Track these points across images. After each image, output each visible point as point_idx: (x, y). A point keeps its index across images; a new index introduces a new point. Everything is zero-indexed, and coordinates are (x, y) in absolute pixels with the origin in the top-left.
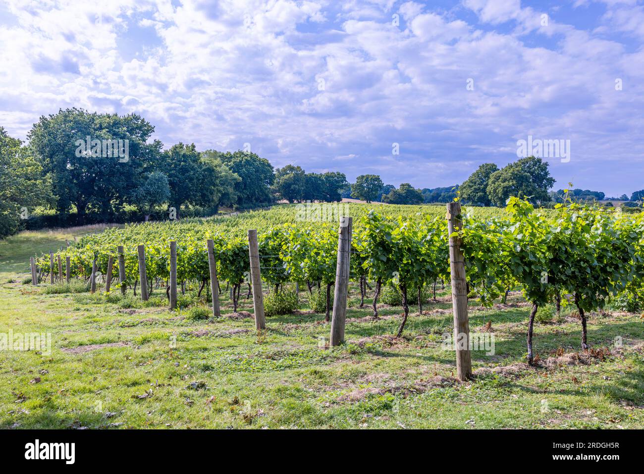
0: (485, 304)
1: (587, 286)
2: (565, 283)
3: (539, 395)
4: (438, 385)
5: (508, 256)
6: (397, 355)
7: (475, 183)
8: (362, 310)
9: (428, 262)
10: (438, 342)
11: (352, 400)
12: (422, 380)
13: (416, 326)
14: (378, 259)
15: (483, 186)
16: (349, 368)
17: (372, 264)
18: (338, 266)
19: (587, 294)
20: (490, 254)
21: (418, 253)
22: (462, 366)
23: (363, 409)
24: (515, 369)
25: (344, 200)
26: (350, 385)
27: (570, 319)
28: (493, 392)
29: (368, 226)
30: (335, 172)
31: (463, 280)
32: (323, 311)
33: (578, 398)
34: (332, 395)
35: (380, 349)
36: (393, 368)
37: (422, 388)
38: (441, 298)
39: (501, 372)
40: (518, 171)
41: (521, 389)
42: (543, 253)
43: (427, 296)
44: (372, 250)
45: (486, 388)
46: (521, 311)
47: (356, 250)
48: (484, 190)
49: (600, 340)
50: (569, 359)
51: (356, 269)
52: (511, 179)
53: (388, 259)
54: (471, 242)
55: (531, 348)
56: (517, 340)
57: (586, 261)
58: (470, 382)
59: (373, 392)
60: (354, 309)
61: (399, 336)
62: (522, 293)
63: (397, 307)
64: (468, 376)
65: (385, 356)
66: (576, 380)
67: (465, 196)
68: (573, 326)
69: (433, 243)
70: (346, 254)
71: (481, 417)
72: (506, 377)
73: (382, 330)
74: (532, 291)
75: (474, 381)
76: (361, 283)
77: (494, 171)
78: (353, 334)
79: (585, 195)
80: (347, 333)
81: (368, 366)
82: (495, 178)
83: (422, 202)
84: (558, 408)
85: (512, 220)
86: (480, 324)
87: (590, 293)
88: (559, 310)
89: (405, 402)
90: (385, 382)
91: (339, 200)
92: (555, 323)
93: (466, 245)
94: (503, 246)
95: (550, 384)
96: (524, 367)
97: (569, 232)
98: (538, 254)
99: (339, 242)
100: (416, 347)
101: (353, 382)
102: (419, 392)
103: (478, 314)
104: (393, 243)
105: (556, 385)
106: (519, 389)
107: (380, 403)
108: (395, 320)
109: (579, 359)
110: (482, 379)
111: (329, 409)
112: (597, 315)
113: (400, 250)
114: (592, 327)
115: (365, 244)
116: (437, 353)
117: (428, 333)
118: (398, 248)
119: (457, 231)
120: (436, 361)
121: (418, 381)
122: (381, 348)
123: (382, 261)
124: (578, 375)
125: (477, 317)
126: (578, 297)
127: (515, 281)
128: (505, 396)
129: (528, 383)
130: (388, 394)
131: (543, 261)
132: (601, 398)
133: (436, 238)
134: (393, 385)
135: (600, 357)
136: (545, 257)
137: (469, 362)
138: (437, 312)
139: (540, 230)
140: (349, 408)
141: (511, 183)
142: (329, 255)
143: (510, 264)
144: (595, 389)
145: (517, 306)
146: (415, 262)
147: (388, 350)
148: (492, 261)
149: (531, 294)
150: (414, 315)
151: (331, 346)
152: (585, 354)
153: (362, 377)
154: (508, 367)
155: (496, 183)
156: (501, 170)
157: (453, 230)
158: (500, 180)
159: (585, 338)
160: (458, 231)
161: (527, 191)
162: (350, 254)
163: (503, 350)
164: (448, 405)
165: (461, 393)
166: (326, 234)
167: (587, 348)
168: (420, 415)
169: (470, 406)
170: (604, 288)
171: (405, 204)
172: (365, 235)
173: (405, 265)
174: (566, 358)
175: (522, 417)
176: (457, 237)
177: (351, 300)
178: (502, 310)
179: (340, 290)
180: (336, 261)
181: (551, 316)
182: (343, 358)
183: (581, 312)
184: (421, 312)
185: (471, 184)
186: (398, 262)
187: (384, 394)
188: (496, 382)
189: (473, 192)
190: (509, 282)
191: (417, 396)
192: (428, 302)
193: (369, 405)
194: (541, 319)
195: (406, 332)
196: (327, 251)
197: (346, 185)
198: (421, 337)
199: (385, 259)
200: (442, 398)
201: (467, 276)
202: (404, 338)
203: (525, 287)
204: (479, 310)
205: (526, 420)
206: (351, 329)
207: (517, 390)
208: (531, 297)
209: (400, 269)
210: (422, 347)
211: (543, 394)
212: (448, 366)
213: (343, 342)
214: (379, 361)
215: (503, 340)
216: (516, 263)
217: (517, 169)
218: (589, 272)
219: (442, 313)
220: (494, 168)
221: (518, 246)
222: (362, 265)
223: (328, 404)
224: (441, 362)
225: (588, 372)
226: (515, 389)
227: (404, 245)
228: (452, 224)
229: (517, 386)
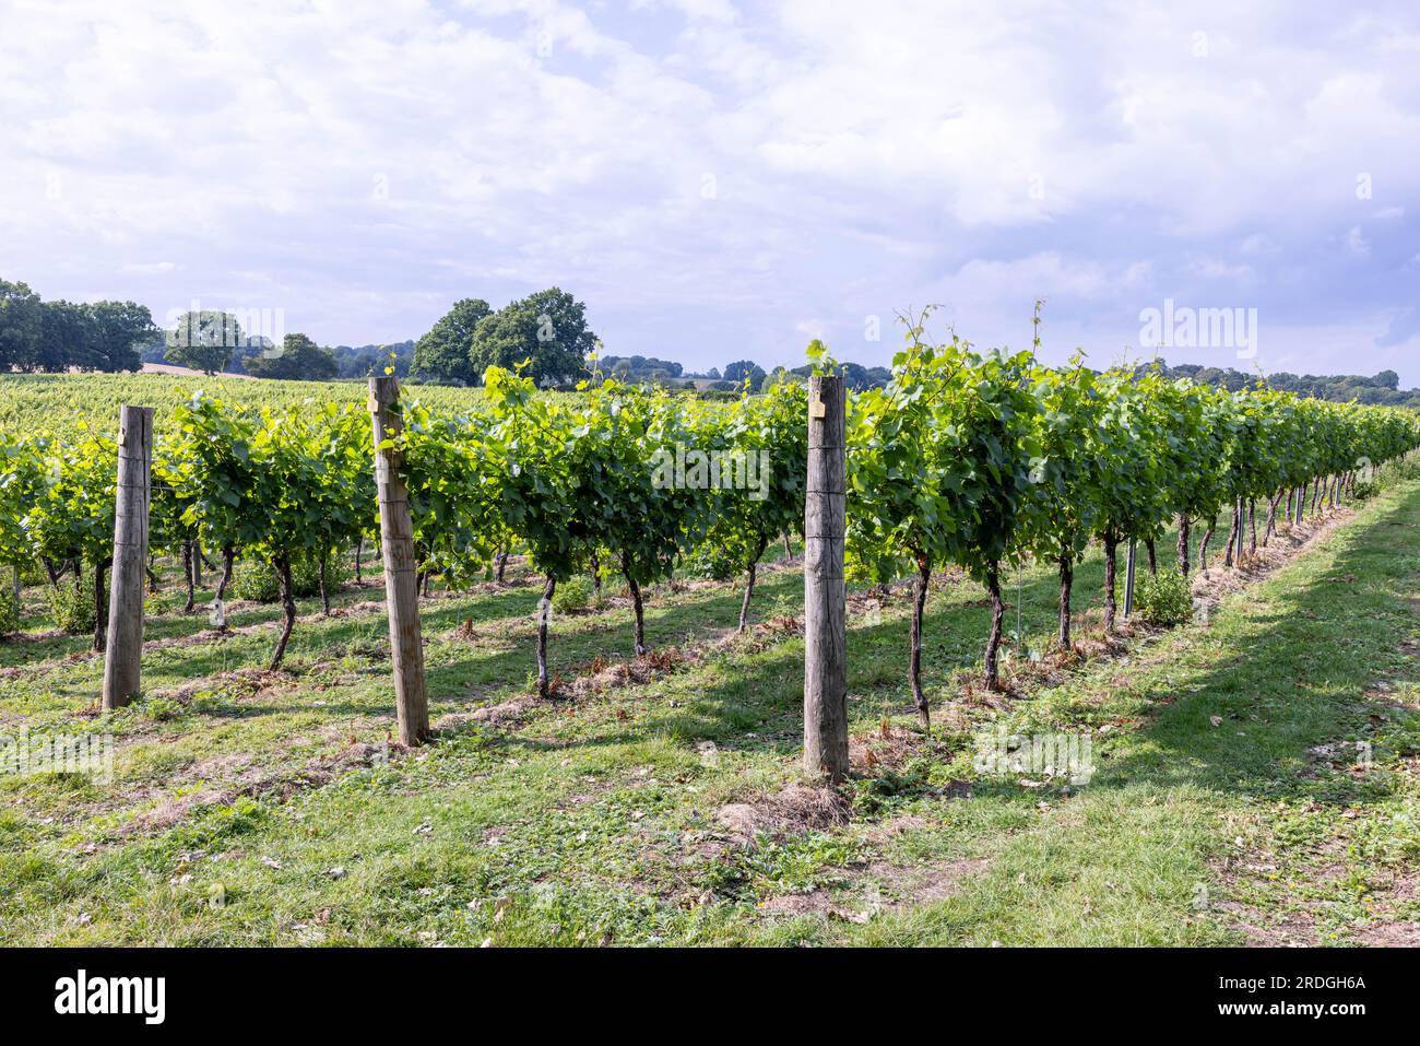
0: (454, 585)
1: (642, 538)
2: (604, 534)
3: (557, 754)
4: (358, 763)
5: (498, 486)
6: (268, 711)
7: (446, 338)
8: (191, 618)
9: (335, 504)
10: (361, 673)
11: (156, 827)
12: (323, 757)
13: (314, 642)
14: (219, 503)
15: (461, 345)
16: (152, 754)
17: (204, 512)
18: (118, 521)
19: (641, 552)
20: (460, 484)
21: (313, 484)
22: (408, 716)
23: (182, 842)
24: (515, 707)
25: (148, 368)
26: (153, 794)
27: (618, 602)
28: (470, 761)
29: (189, 429)
30: (123, 300)
31: (406, 538)
32: (89, 630)
33: (626, 747)
34: (105, 822)
35: (229, 702)
36: (258, 740)
37: (321, 774)
38: (374, 578)
39: (489, 719)
40: (529, 317)
41: (525, 746)
42: (562, 477)
43: (341, 576)
44: (204, 482)
45: (457, 754)
46: (532, 592)
47: (164, 483)
48: (464, 354)
49: (667, 636)
50: (612, 678)
51: (169, 525)
52: (516, 331)
53: (245, 502)
54: (422, 459)
55: (544, 664)
56: (520, 651)
57: (639, 491)
58: (426, 746)
59: (207, 801)
60: (171, 616)
61: (275, 667)
62: (527, 559)
63: (274, 605)
64: (421, 734)
65: (242, 716)
66: (623, 716)
67: (425, 364)
68: (621, 614)
69: (345, 463)
70: (138, 493)
71: (444, 815)
72: (497, 727)
73: (236, 657)
74: (543, 553)
75: (433, 744)
76: (187, 557)
77: (484, 315)
78: (165, 674)
79: (651, 367)
80: (149, 674)
81: (199, 743)
82: (485, 329)
83: (336, 376)
84: (589, 773)
85: (499, 414)
86: (450, 626)
87: (647, 549)
88: (598, 585)
89: (282, 811)
90: (240, 773)
91: (135, 367)
92: (591, 612)
93: (411, 467)
94: (487, 465)
95: (579, 729)
96: (532, 703)
97: (607, 436)
98: (554, 481)
99: (121, 463)
100: (313, 688)
101: (162, 785)
102: (316, 783)
103: (449, 604)
104: (254, 465)
105: (589, 730)
106: (520, 746)
107: (224, 823)
108: (268, 634)
109: (631, 674)
110: (451, 738)
111: (94, 859)
112: (665, 590)
113: (272, 480)
114: (653, 612)
115: (186, 468)
116: (359, 696)
117: (339, 656)
118: (267, 476)
119: (391, 437)
120: (357, 712)
121: (316, 761)
122: (233, 699)
123: (229, 506)
124: (627, 704)
125: (447, 612)
126: (627, 558)
127: (511, 535)
128: (493, 764)
129: (539, 732)
130: (242, 800)
131: (563, 494)
132: (663, 742)
133: (350, 451)
134: (258, 776)
135: (665, 666)
136: (567, 486)
137: (423, 706)
138: (363, 608)
139: (555, 434)
140: (144, 847)
141: (516, 341)
142: (97, 495)
143: (501, 502)
144: (654, 727)
145: (525, 584)
146: (306, 505)
147: (250, 701)
148: (465, 498)
149: (542, 559)
150: (312, 620)
151: (106, 709)
152: (640, 665)
153: (183, 769)
154: (502, 707)
155: (488, 339)
156: (496, 313)
157: (384, 436)
158: (494, 334)
159: (641, 634)
160: (395, 436)
161: (548, 357)
162: (148, 493)
163: (495, 673)
164: (378, 801)
165: (405, 772)
166: (88, 448)
167: (644, 653)
168: (316, 834)
169: (424, 797)
170: (671, 540)
171: (297, 378)
172: (186, 448)
173: (285, 511)
174: (607, 676)
175: (524, 800)
176: (392, 449)
177: (164, 598)
178: (495, 594)
179: (125, 577)
180: (114, 509)
181: (585, 599)
182: (137, 732)
183: (634, 587)
184: (327, 612)
185: (438, 341)
186: (268, 506)
187: (233, 800)
188: (477, 739)
189: (443, 356)
190: (500, 538)
191: (310, 793)
192: (344, 590)
193: (195, 831)
194: (566, 605)
195: (290, 659)
196: (92, 487)
197: (151, 333)
198: (325, 664)
199: (236, 503)
200: (366, 789)
201: (416, 530)
202: (285, 671)
203: (531, 546)
204: (450, 597)
205: (531, 805)
206: (160, 663)
207: (517, 749)
208: (542, 565)
209: (273, 522)
210: (327, 686)
211: (565, 750)
212: (383, 719)
213: (137, 697)
214: (226, 729)
215: (494, 653)
216: (513, 500)
217: (528, 312)
218: (645, 512)
219: (373, 610)
220: (481, 309)
221: (515, 466)
222: (181, 518)
223: (91, 847)
224: (368, 713)
225: (645, 697)
226: (513, 748)
227: (282, 469)
228: (382, 422)
229: (516, 742)
